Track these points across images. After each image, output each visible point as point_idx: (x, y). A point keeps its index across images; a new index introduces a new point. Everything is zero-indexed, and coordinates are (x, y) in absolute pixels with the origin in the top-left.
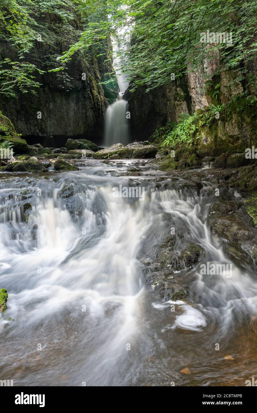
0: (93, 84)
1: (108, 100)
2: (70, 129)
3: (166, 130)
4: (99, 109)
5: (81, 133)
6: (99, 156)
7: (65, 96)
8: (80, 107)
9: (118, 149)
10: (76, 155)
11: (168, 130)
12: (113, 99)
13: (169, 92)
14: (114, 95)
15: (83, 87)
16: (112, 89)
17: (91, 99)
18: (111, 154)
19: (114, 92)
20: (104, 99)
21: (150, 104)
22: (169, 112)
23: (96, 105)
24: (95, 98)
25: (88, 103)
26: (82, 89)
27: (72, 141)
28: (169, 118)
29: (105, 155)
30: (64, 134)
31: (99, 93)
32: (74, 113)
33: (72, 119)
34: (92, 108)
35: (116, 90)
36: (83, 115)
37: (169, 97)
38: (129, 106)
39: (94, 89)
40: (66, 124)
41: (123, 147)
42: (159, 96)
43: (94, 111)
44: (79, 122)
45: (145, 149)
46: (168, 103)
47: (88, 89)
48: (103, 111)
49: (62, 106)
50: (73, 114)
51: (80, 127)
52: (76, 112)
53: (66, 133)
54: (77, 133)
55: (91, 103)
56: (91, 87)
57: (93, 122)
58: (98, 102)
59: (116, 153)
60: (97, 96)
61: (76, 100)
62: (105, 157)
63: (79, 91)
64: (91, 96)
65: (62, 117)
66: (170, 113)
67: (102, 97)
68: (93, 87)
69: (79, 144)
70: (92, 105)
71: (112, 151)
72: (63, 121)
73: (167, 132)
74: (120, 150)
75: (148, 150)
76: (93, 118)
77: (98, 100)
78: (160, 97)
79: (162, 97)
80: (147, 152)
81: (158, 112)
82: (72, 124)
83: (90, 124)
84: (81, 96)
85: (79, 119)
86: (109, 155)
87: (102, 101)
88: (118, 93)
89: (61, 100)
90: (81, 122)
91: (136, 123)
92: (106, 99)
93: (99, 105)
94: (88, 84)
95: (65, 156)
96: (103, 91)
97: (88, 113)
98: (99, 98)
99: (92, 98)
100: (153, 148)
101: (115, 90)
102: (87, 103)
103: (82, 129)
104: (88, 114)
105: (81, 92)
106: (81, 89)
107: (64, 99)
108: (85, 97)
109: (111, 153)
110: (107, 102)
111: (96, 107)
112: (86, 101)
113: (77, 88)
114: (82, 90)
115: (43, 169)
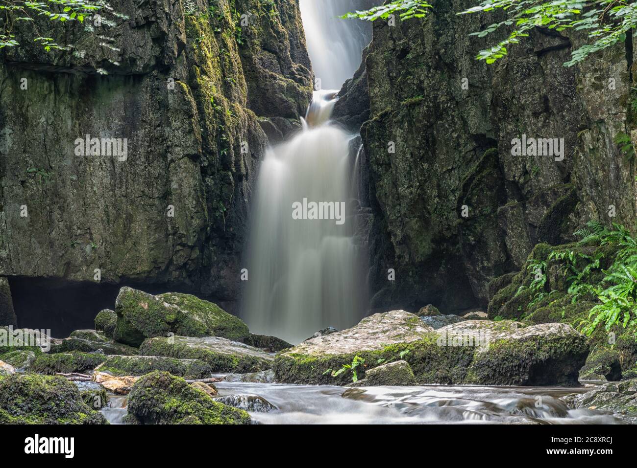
0: (200, 48)
1: (263, 125)
2: (88, 249)
3: (583, 262)
4: (225, 163)
5: (139, 269)
6: (306, 367)
7: (72, 95)
8: (142, 150)
9: (399, 336)
10: (186, 362)
11: (589, 261)
12: (287, 122)
13: (597, 87)
14: (292, 100)
15: (159, 60)
16: (282, 73)
17: (191, 116)
18: (369, 360)
19: (291, 90)
20: (250, 117)
21: (469, 147)
22: (588, 180)
23: (214, 146)
24: (209, 111)
25: (179, 133)
26: (154, 68)
27: (136, 298)
28: (591, 205)
29: (338, 362)
30: (62, 274)
31: (227, 88)
32: (113, 174)
33: (101, 203)
34: (194, 158)
35: (300, 81)
36: (149, 185)
37: (595, 110)
38: (367, 151)
39: (204, 72)
40: (69, 228)
41: (419, 329)
42: (523, 108)
43: (204, 172)
44: (130, 218)
45: (533, 338)
46: (588, 136)
47: (181, 70)
48: (243, 171)
49: (57, 140)
50: (107, 181)
51: (134, 244)
52: (118, 170)
53: (69, 266)
54: (120, 271)
55: (191, 131)
56: (191, 63)
57: (196, 222)
58: (220, 132)
59: (390, 355)
60: (217, 102)
61: (124, 119)
62: (335, 374)
63: (138, 78)
64: (194, 103)
65: (56, 194)
66: (595, 184)
67: (238, 107)
68: (203, 60)
69: (170, 312)
70: (196, 141)
71: (370, 346)
72: (56, 214)
73: (587, 269)
74: (409, 339)
75: (546, 347)
76: (198, 201)
77: (223, 123)
78: (528, 112)
79: (536, 115)
80: (542, 356)
81: (515, 183)
82: (98, 231)
83: (182, 231)
84: (144, 98)
85: (133, 202)
86: (354, 364)
87: (238, 128)
88: (310, 96)
89: (56, 114)
90: (140, 217)
91: (399, 232)
92: (256, 117)
93: (223, 145)
94: (181, 46)
95: (135, 364)
96: (244, 82)
97: (175, 178)
98: (228, 113)
99: (195, 111)
100: (569, 337)
101: (294, 79)
102: (175, 130)
103: (144, 250)
104: (174, 185)
105: (147, 81)
106: (146, 66)
107: (66, 113)
108: (163, 105)
109: (364, 355)
110: (261, 131)
111: (212, 153)
112: (169, 124)
113: (133, 61)
114: (155, 73)
115: (83, 415)
